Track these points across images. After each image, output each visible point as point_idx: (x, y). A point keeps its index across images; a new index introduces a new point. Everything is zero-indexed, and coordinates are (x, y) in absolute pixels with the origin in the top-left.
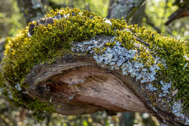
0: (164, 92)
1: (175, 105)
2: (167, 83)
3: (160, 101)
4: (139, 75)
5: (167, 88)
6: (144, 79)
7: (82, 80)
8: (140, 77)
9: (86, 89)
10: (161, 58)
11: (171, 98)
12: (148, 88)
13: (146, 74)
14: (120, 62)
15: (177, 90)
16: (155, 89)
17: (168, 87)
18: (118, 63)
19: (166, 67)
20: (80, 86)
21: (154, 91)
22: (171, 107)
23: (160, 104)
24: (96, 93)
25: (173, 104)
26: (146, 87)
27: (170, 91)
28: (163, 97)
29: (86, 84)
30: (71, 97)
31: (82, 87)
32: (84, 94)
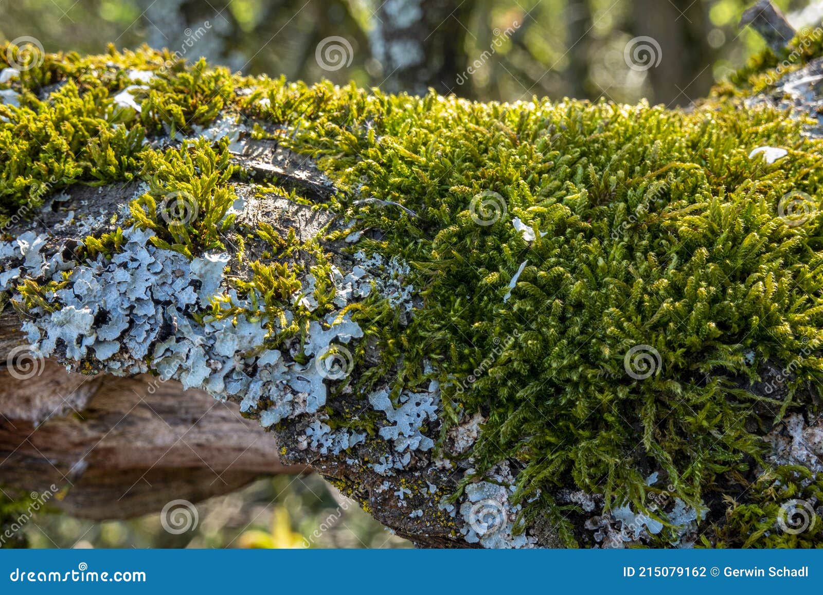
0: (400, 448)
1: (473, 497)
2: (419, 392)
3: (384, 492)
4: (252, 386)
5: (419, 423)
6: (279, 403)
7: (78, 396)
8: (254, 398)
9: (129, 422)
10: (387, 259)
11: (448, 464)
12: (309, 444)
13: (284, 373)
14: (141, 340)
15: (479, 418)
16: (346, 441)
17: (423, 416)
18: (131, 345)
19: (410, 307)
20: (96, 415)
21: (343, 451)
22: (453, 515)
23: (391, 507)
24: (182, 430)
25: (464, 494)
26: (297, 442)
27: (439, 428)
28: (398, 471)
29: (123, 399)
30: (77, 460)
31: (108, 413)
32: (130, 442)
